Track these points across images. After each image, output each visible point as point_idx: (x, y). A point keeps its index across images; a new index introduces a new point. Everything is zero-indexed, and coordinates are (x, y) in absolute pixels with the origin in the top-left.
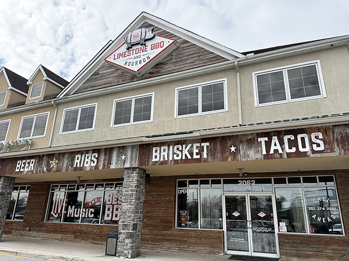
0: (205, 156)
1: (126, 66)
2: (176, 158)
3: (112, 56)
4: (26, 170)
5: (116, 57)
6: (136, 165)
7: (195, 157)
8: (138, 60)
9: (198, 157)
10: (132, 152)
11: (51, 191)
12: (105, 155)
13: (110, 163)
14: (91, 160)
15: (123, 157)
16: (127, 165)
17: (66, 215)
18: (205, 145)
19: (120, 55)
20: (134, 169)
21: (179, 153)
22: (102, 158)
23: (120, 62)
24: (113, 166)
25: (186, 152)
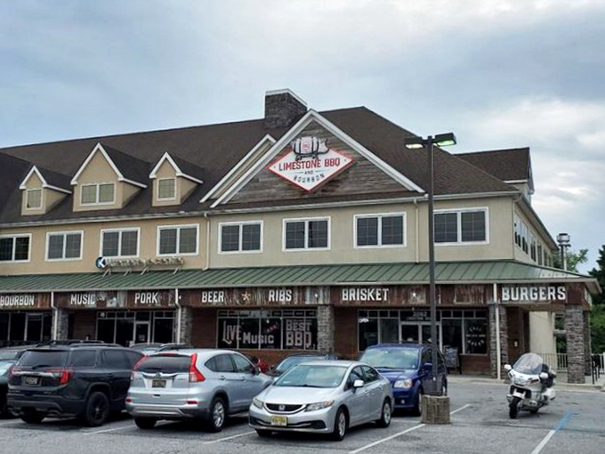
0: (385, 299)
1: (296, 182)
2: (362, 299)
3: (277, 165)
4: (215, 301)
5: (282, 168)
6: (328, 302)
7: (378, 299)
8: (310, 176)
9: (380, 299)
10: (324, 291)
11: (218, 318)
12: (299, 292)
13: (304, 299)
14: (286, 296)
15: (316, 295)
16: (321, 302)
17: (241, 342)
18: (386, 290)
19: (287, 166)
20: (326, 305)
21: (365, 295)
22: (296, 294)
23: (289, 175)
24: (308, 303)
25: (370, 294)
